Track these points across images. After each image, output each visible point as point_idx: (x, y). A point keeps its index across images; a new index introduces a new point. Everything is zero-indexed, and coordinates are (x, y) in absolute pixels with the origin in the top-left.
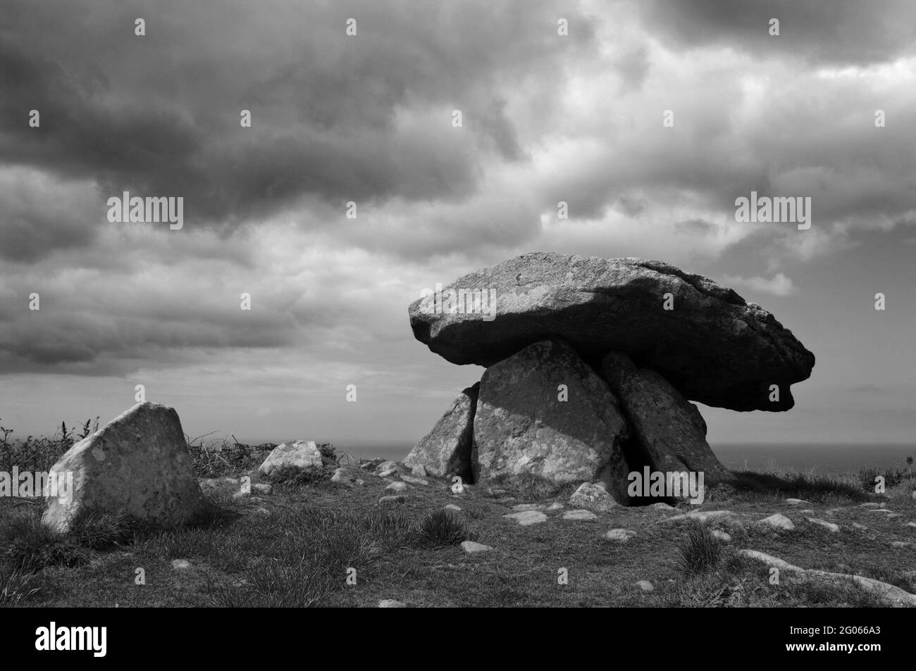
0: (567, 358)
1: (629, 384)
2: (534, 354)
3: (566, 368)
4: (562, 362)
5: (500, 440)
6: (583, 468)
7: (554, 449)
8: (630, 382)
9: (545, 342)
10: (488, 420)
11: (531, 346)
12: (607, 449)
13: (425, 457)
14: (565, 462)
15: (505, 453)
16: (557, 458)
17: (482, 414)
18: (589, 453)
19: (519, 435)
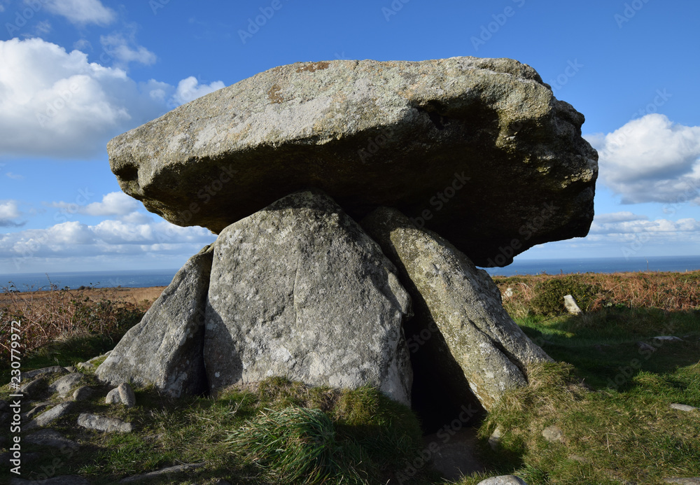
1: (412, 247)
3: (333, 227)
4: (327, 220)
5: (244, 328)
6: (366, 366)
7: (324, 339)
8: (415, 245)
9: (303, 194)
10: (227, 299)
11: (284, 198)
12: (394, 335)
13: (132, 362)
14: (340, 357)
15: (253, 345)
16: (330, 350)
17: (218, 292)
18: (372, 342)
19: (272, 319)
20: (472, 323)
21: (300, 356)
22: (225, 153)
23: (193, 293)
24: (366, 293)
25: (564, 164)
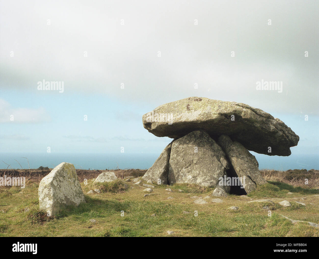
0: (206, 138)
2: (193, 136)
3: (205, 141)
4: (204, 139)
5: (180, 169)
6: (212, 181)
7: (201, 173)
8: (230, 147)
9: (197, 131)
10: (175, 161)
11: (192, 133)
12: (221, 173)
13: (151, 176)
14: (205, 178)
15: (182, 174)
16: (202, 176)
17: (173, 159)
18: (214, 174)
19: (187, 167)
20: (242, 170)
21: (195, 177)
22: (175, 123)
23: (166, 159)
24: (214, 161)
25: (264, 127)
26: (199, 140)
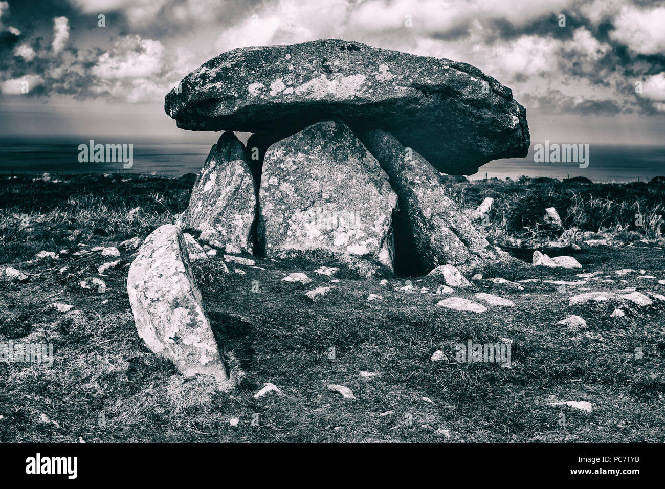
0: (349, 138)
2: (319, 133)
3: (349, 147)
4: (345, 142)
5: (288, 214)
6: (370, 240)
8: (403, 161)
9: (328, 122)
10: (275, 195)
11: (315, 125)
12: (387, 222)
14: (354, 235)
15: (294, 226)
16: (346, 231)
17: (267, 190)
18: (374, 226)
19: (306, 209)
21: (328, 234)
24: (370, 193)
26: (334, 145)
